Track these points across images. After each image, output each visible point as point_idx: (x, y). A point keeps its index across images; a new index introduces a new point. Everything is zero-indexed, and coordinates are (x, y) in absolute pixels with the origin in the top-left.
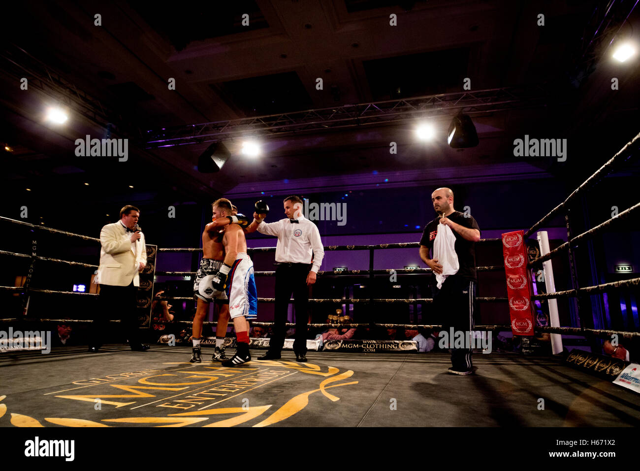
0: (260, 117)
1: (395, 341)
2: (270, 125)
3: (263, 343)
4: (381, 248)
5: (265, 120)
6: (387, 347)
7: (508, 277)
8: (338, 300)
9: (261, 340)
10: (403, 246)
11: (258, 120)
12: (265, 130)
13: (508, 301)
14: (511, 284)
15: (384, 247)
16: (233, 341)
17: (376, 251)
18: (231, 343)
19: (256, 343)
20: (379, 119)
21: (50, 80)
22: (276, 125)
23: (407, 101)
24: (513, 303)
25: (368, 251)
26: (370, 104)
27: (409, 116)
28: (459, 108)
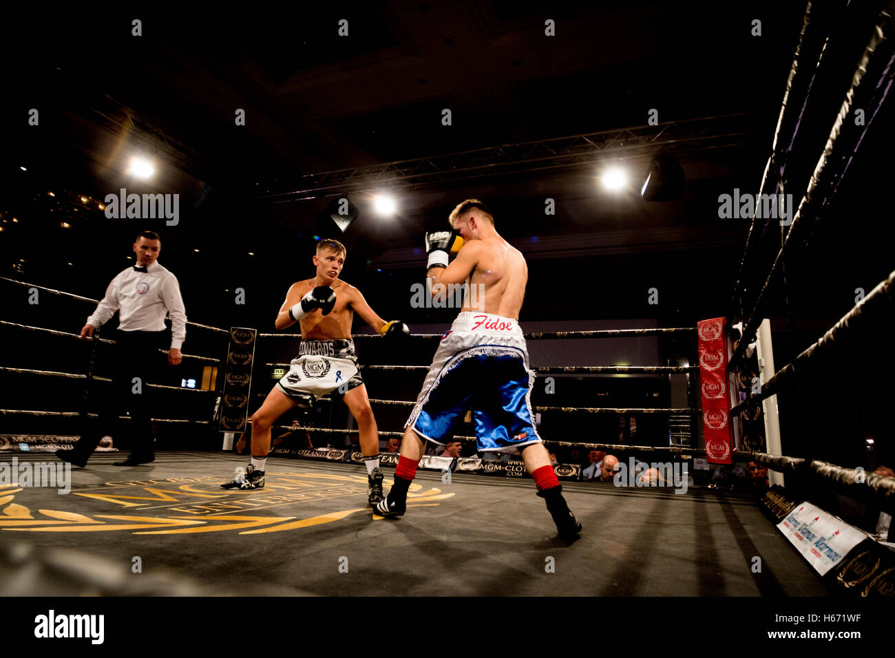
2: (407, 173)
5: (400, 166)
7: (703, 382)
10: (562, 337)
12: (400, 180)
13: (701, 416)
14: (706, 391)
16: (345, 453)
18: (342, 456)
20: (549, 162)
23: (587, 137)
24: (708, 417)
26: (538, 142)
27: (592, 158)
28: (660, 145)
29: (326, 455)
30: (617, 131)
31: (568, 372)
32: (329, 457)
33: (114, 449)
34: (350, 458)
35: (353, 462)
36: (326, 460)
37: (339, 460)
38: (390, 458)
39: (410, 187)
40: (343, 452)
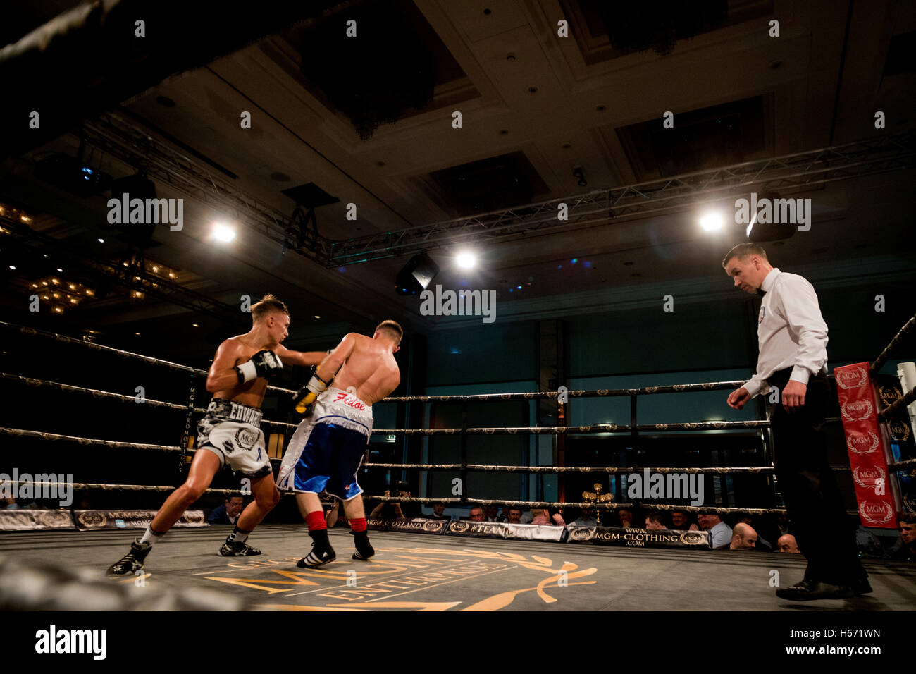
0: (477, 216)
1: (675, 531)
2: (489, 226)
3: (483, 528)
4: (646, 393)
5: (483, 220)
6: (662, 539)
7: (849, 435)
8: (587, 469)
9: (482, 524)
10: (680, 390)
11: (473, 220)
12: (482, 234)
13: (851, 473)
14: (854, 445)
15: (652, 392)
16: (443, 524)
17: (639, 397)
18: (440, 528)
19: (474, 528)
20: (640, 208)
21: (214, 189)
22: (498, 225)
23: (681, 179)
24: (859, 475)
25: (629, 397)
26: (627, 187)
27: (688, 200)
28: (763, 183)
29: (422, 526)
30: (714, 171)
31: (690, 429)
32: (426, 529)
33: (206, 524)
34: (449, 529)
35: (452, 534)
36: (422, 532)
37: (437, 532)
38: (494, 528)
39: (492, 240)
40: (441, 523)
